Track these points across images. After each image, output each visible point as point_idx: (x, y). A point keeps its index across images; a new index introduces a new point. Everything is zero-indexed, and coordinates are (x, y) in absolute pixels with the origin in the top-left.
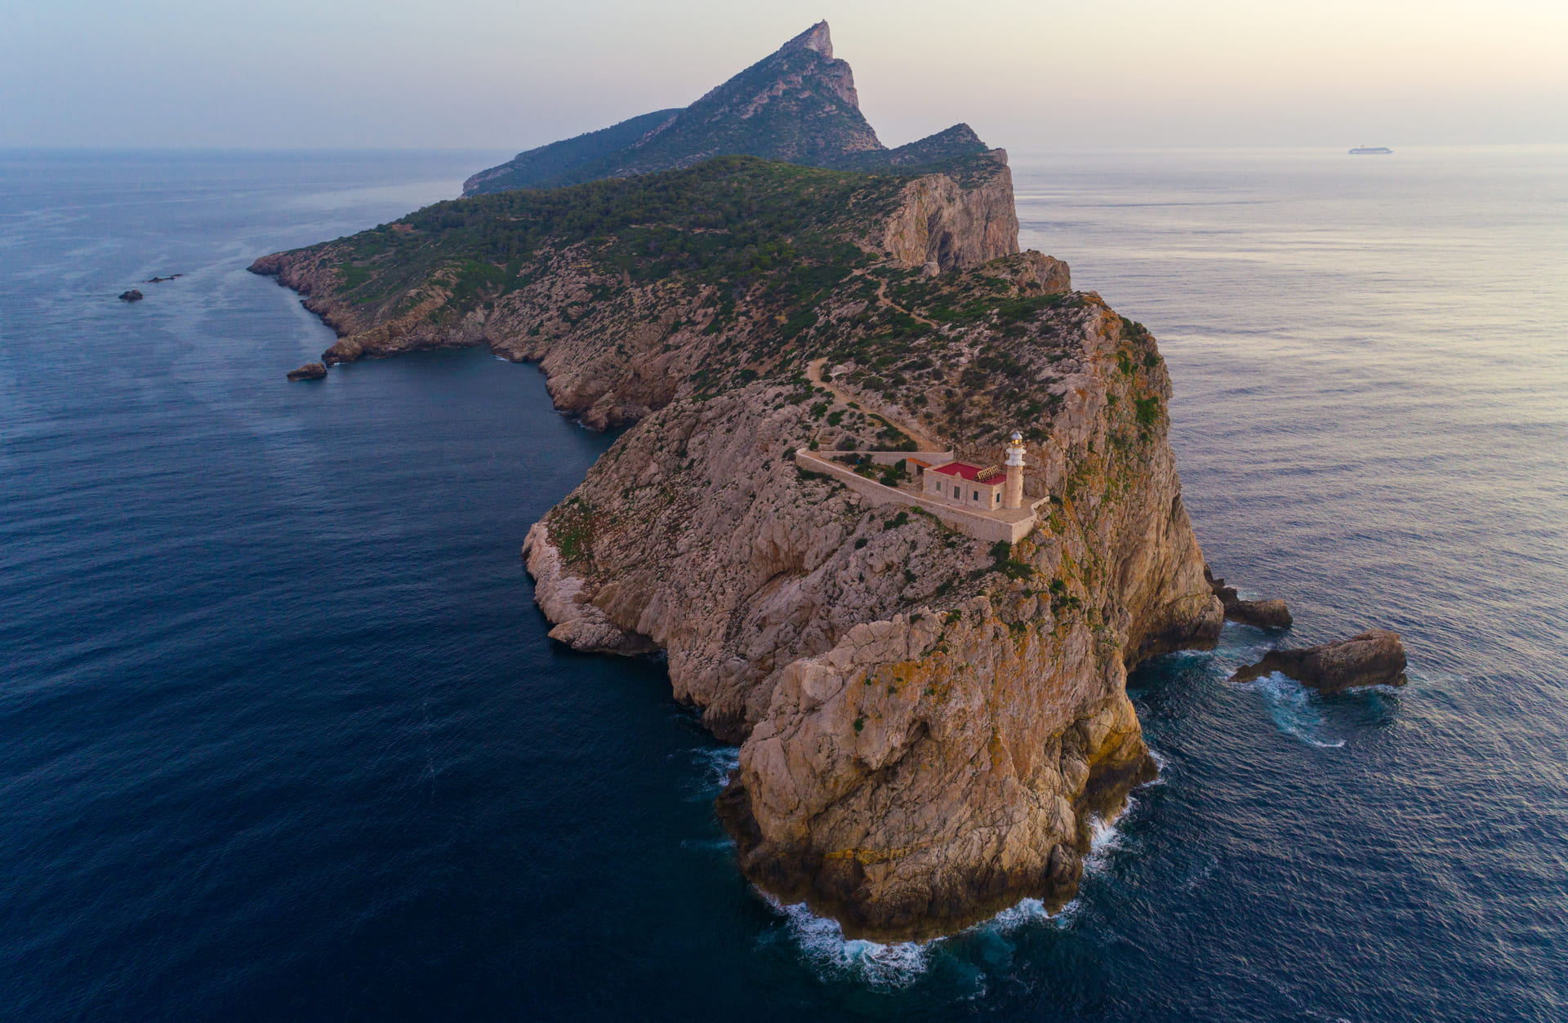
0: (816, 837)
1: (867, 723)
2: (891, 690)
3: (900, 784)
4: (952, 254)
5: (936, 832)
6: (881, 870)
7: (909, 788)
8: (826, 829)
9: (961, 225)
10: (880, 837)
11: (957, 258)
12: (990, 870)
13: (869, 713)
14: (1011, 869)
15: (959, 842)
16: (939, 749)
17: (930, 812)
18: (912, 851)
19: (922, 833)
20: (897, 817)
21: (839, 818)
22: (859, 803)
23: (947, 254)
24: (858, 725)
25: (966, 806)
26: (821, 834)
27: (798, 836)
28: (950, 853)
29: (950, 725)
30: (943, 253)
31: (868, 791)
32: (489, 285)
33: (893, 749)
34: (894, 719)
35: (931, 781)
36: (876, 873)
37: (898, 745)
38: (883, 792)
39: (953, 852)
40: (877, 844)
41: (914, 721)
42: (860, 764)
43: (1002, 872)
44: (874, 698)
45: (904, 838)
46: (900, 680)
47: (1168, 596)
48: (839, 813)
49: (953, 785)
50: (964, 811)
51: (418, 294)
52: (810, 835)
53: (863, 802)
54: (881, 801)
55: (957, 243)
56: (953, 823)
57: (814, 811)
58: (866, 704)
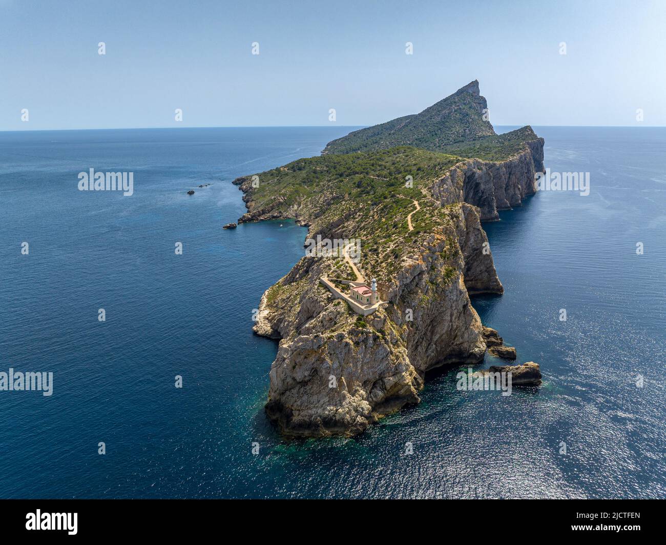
0: (282, 400)
1: (297, 367)
2: (306, 357)
3: (308, 388)
4: (480, 191)
5: (316, 404)
6: (297, 413)
7: (310, 389)
8: (284, 398)
9: (485, 179)
10: (299, 403)
11: (483, 193)
12: (331, 419)
13: (298, 364)
14: (339, 420)
15: (322, 408)
16: (320, 378)
17: (315, 398)
18: (308, 409)
19: (312, 404)
20: (305, 398)
21: (288, 395)
22: (294, 391)
23: (478, 191)
24: (294, 367)
25: (327, 398)
26: (283, 399)
27: (277, 399)
28: (319, 411)
29: (324, 371)
30: (475, 191)
31: (297, 388)
32: (301, 195)
33: (305, 376)
34: (304, 367)
35: (317, 388)
36: (295, 413)
37: (306, 375)
38: (302, 389)
39: (320, 411)
40: (298, 405)
41: (313, 369)
42: (294, 379)
43: (335, 420)
44: (300, 359)
45: (306, 404)
46: (309, 355)
47: (459, 341)
48: (288, 393)
49: (324, 390)
50: (326, 399)
51: (275, 198)
52: (280, 399)
53: (295, 391)
54: (301, 392)
55: (482, 187)
56: (322, 402)
57: (281, 392)
58: (297, 361)
